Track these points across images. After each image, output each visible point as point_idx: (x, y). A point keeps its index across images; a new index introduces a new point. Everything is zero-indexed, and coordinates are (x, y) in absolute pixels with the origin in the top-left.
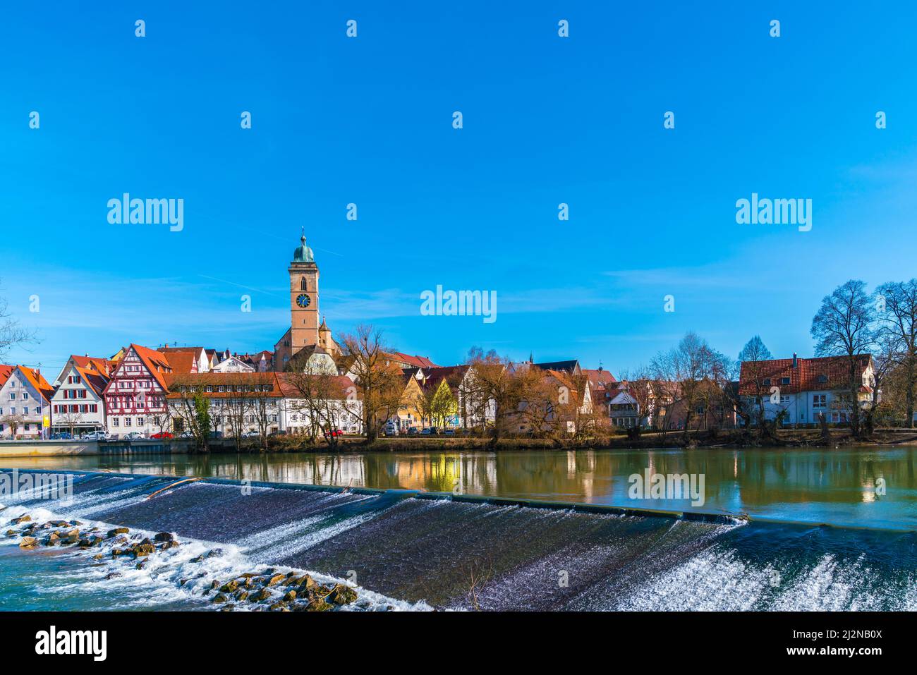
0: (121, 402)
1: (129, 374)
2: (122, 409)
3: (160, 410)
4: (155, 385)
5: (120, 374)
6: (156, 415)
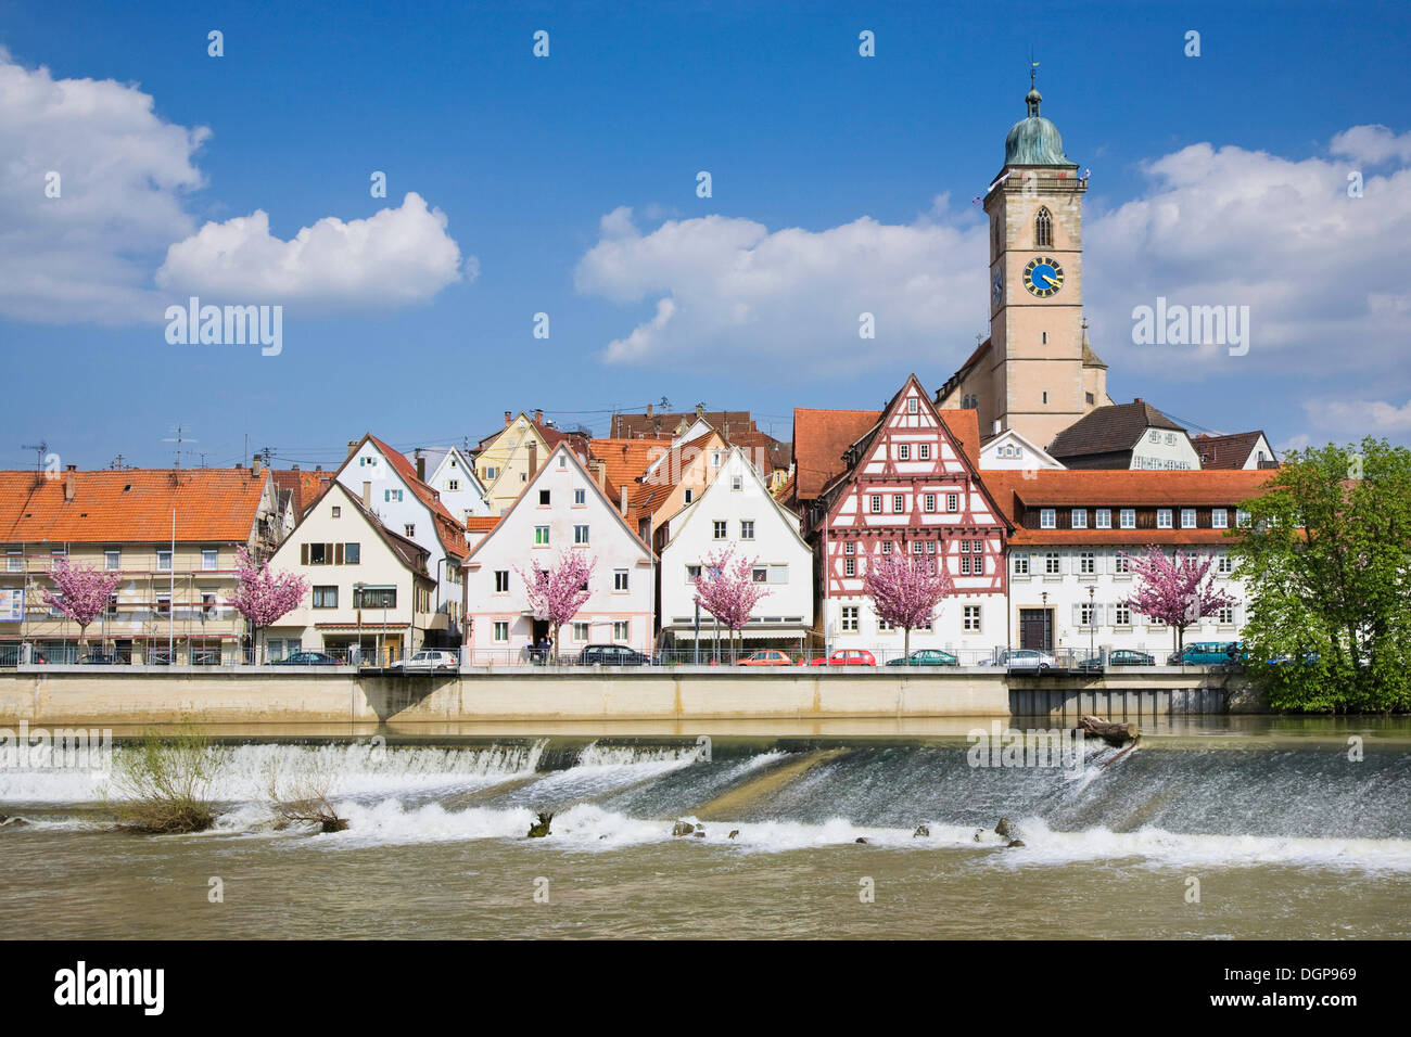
0: (870, 556)
1: (902, 468)
2: (871, 579)
3: (985, 583)
4: (978, 503)
5: (873, 469)
6: (974, 600)
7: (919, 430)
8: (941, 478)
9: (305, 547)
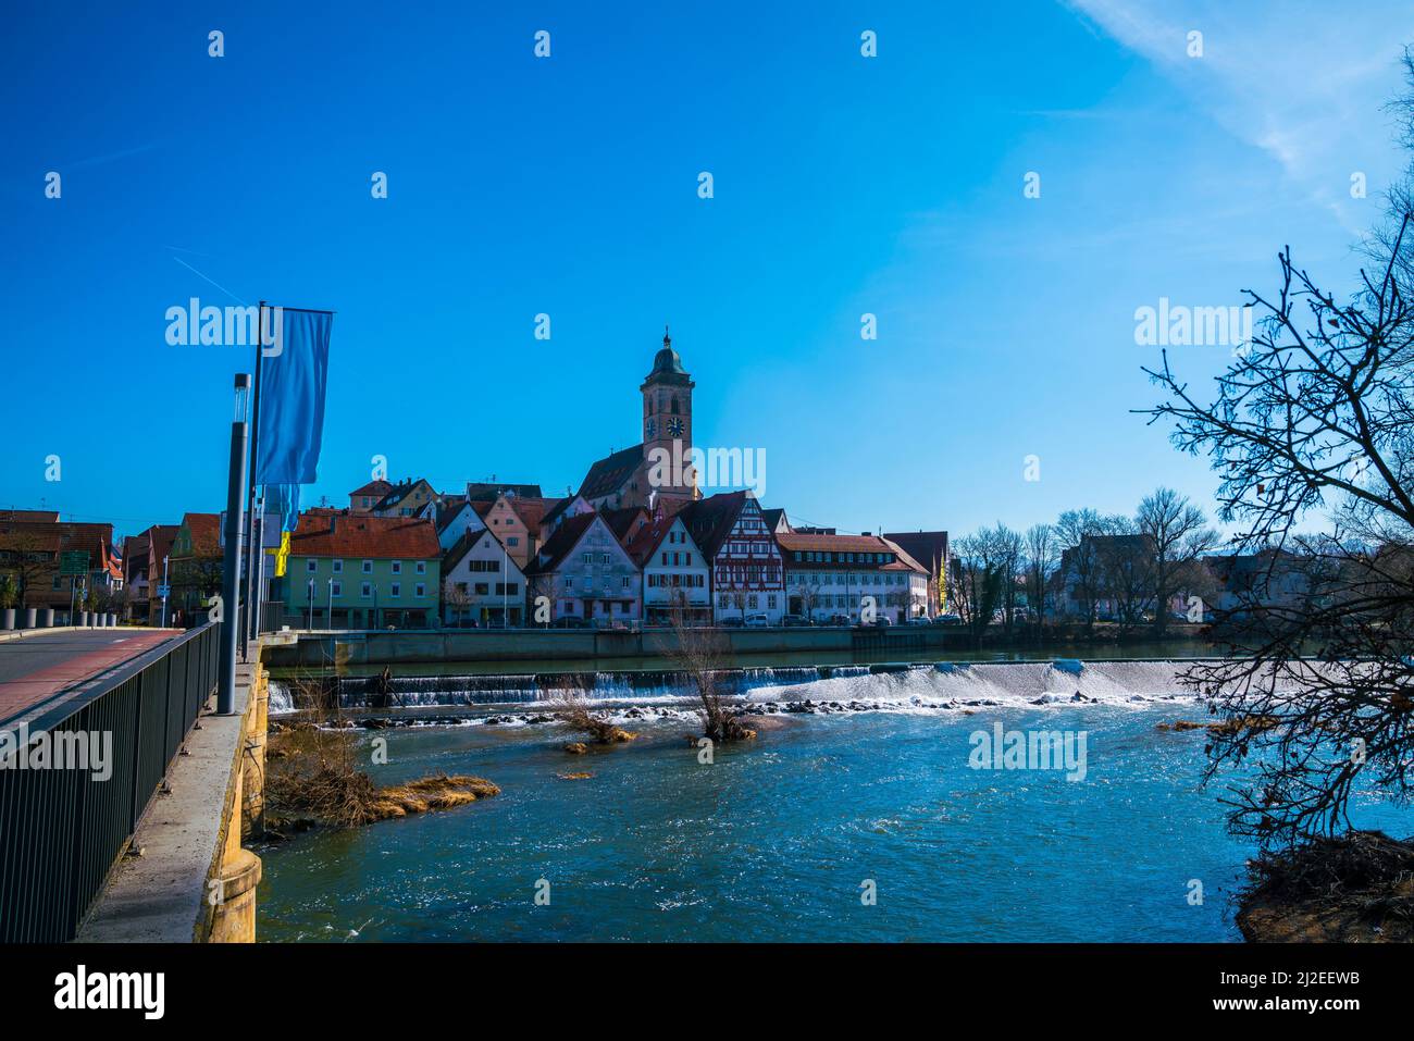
0: (731, 573)
3: (777, 586)
5: (735, 532)
6: (772, 593)
7: (753, 515)
8: (760, 537)
9: (471, 562)
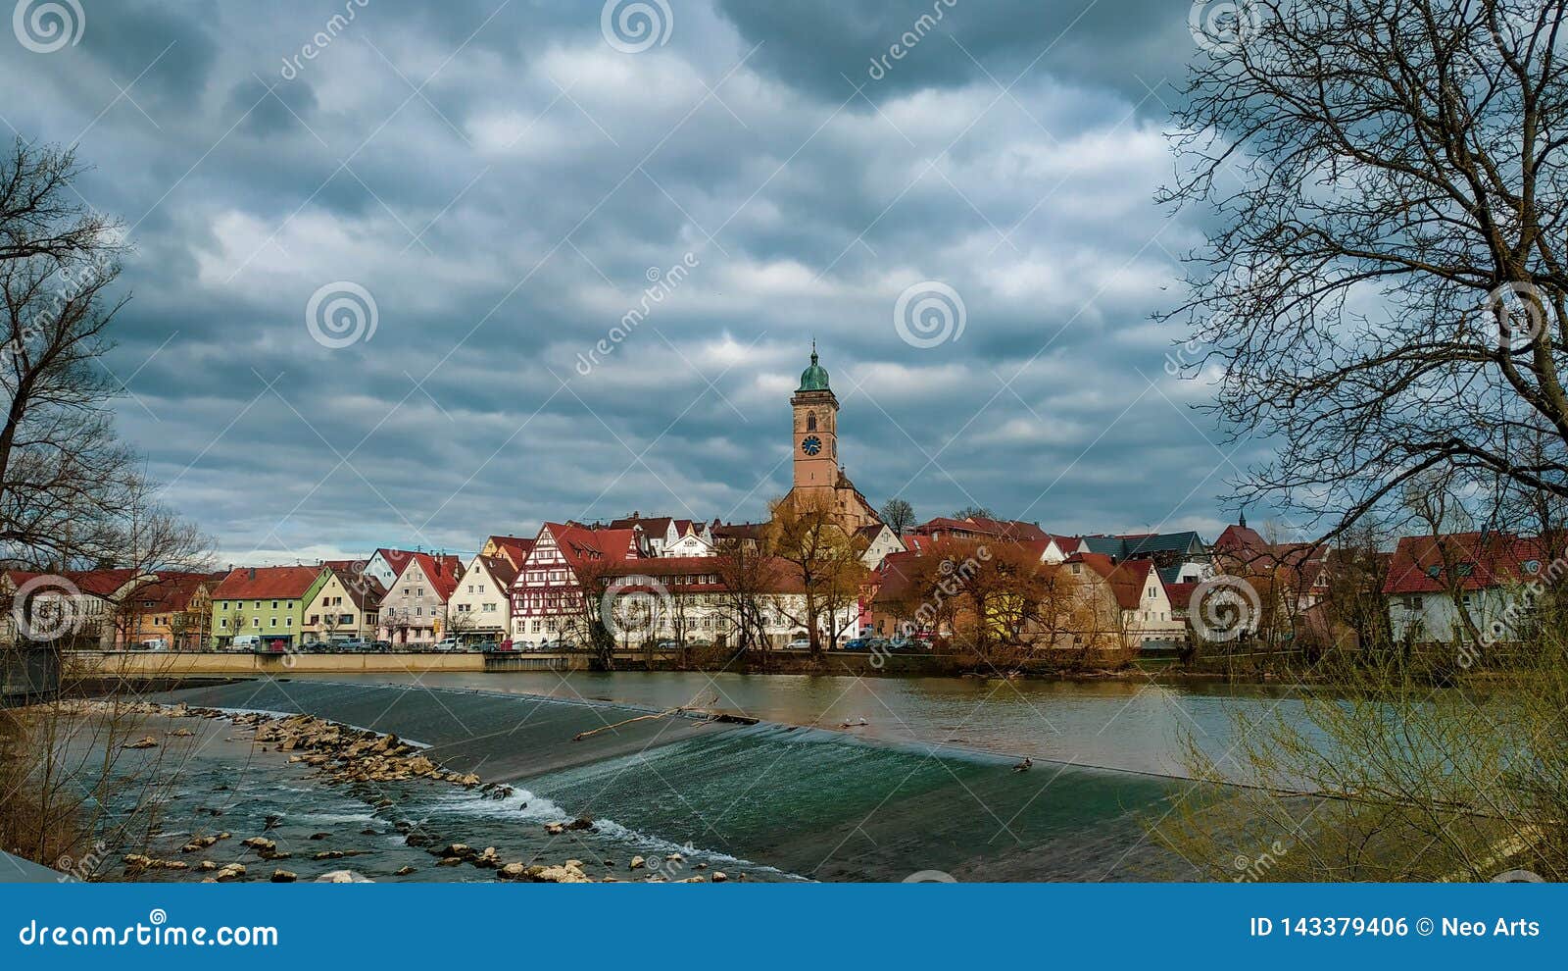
0: (529, 600)
1: (541, 562)
2: (529, 609)
3: (576, 610)
4: (572, 577)
5: (530, 563)
6: (571, 617)
7: (548, 546)
8: (557, 566)
